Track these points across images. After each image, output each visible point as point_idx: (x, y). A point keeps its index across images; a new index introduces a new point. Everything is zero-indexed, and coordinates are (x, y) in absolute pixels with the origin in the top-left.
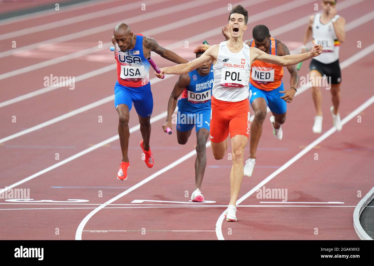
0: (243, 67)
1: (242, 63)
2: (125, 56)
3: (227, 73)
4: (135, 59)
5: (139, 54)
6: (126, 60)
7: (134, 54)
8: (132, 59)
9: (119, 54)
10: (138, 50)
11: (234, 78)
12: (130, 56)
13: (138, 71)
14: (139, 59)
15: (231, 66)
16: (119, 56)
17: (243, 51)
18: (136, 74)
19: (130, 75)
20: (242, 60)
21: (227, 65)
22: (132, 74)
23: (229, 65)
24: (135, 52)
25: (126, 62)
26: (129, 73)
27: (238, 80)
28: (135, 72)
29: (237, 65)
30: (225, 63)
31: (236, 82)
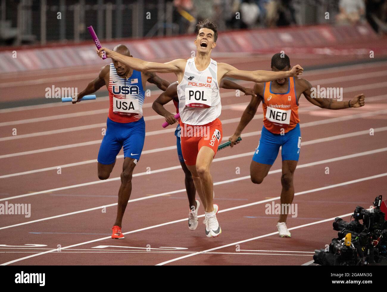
0: (209, 85)
1: (208, 81)
2: (120, 87)
3: (191, 92)
4: (133, 89)
5: (137, 82)
6: (122, 91)
7: (132, 82)
8: (129, 89)
9: (113, 86)
10: (136, 78)
11: (198, 97)
12: (126, 86)
13: (131, 105)
14: (137, 88)
15: (196, 85)
16: (112, 87)
17: (210, 69)
18: (130, 108)
19: (123, 108)
20: (208, 78)
21: (192, 83)
22: (125, 108)
23: (194, 84)
24: (133, 80)
25: (121, 94)
26: (122, 106)
27: (203, 100)
28: (128, 106)
29: (202, 84)
30: (191, 81)
31: (200, 101)
